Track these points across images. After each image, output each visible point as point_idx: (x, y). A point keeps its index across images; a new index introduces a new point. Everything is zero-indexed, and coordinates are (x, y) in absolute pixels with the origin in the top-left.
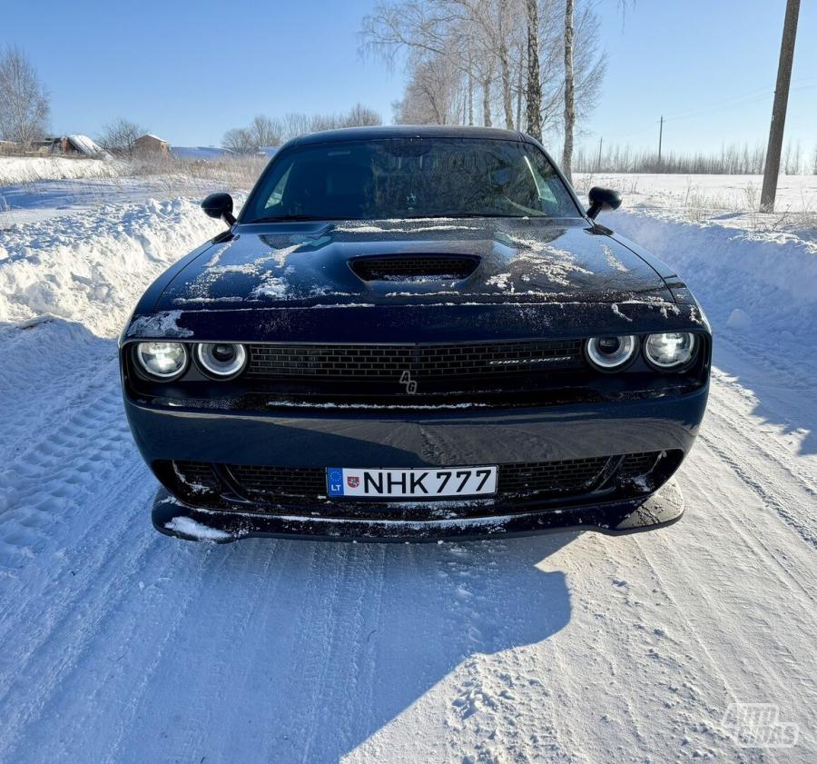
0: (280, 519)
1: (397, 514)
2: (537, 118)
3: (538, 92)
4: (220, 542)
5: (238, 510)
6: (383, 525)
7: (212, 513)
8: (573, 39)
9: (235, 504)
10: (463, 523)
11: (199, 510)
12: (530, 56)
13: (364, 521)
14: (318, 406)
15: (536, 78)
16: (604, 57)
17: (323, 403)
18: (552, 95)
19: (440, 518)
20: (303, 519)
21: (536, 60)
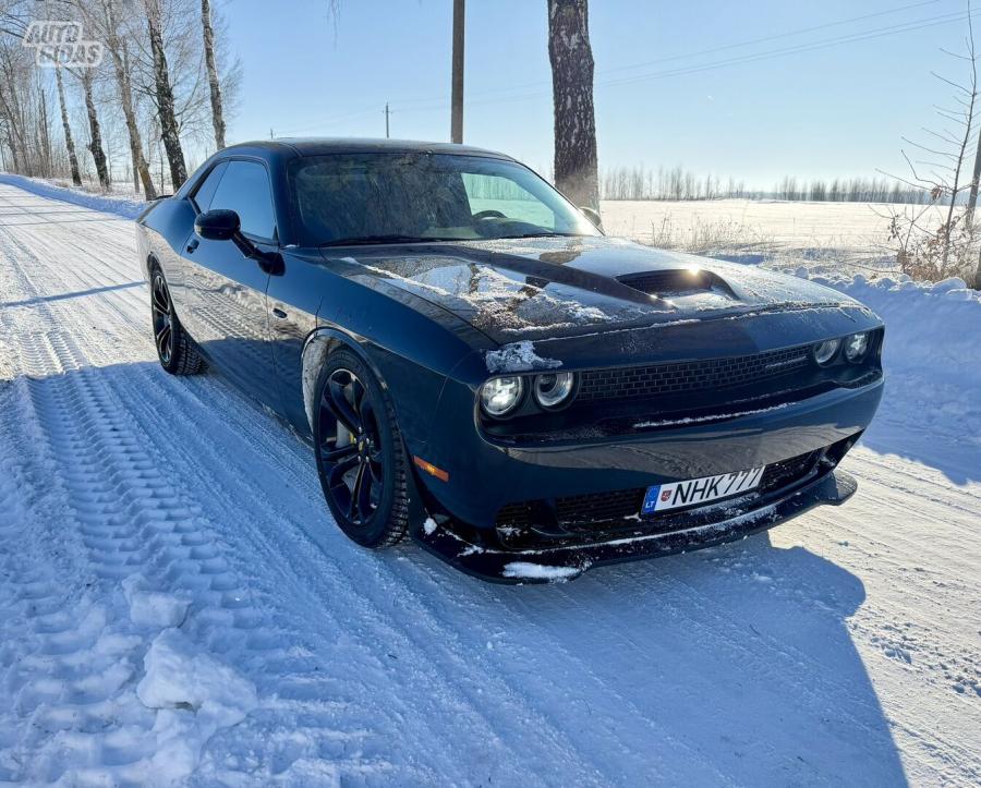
0: (608, 546)
1: (701, 520)
2: (173, 125)
3: (169, 95)
4: (572, 578)
5: (567, 545)
6: (694, 532)
7: (540, 552)
8: (214, 40)
9: (561, 538)
10: (750, 516)
11: (525, 553)
12: (154, 52)
13: (679, 532)
14: (679, 422)
15: (166, 80)
16: (238, 63)
17: (682, 418)
18: (185, 99)
19: (733, 516)
20: (628, 541)
21: (163, 59)
